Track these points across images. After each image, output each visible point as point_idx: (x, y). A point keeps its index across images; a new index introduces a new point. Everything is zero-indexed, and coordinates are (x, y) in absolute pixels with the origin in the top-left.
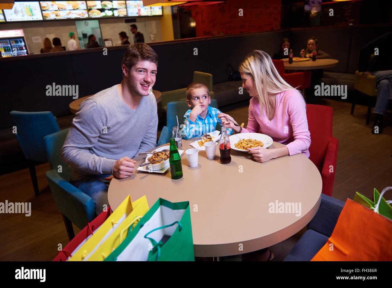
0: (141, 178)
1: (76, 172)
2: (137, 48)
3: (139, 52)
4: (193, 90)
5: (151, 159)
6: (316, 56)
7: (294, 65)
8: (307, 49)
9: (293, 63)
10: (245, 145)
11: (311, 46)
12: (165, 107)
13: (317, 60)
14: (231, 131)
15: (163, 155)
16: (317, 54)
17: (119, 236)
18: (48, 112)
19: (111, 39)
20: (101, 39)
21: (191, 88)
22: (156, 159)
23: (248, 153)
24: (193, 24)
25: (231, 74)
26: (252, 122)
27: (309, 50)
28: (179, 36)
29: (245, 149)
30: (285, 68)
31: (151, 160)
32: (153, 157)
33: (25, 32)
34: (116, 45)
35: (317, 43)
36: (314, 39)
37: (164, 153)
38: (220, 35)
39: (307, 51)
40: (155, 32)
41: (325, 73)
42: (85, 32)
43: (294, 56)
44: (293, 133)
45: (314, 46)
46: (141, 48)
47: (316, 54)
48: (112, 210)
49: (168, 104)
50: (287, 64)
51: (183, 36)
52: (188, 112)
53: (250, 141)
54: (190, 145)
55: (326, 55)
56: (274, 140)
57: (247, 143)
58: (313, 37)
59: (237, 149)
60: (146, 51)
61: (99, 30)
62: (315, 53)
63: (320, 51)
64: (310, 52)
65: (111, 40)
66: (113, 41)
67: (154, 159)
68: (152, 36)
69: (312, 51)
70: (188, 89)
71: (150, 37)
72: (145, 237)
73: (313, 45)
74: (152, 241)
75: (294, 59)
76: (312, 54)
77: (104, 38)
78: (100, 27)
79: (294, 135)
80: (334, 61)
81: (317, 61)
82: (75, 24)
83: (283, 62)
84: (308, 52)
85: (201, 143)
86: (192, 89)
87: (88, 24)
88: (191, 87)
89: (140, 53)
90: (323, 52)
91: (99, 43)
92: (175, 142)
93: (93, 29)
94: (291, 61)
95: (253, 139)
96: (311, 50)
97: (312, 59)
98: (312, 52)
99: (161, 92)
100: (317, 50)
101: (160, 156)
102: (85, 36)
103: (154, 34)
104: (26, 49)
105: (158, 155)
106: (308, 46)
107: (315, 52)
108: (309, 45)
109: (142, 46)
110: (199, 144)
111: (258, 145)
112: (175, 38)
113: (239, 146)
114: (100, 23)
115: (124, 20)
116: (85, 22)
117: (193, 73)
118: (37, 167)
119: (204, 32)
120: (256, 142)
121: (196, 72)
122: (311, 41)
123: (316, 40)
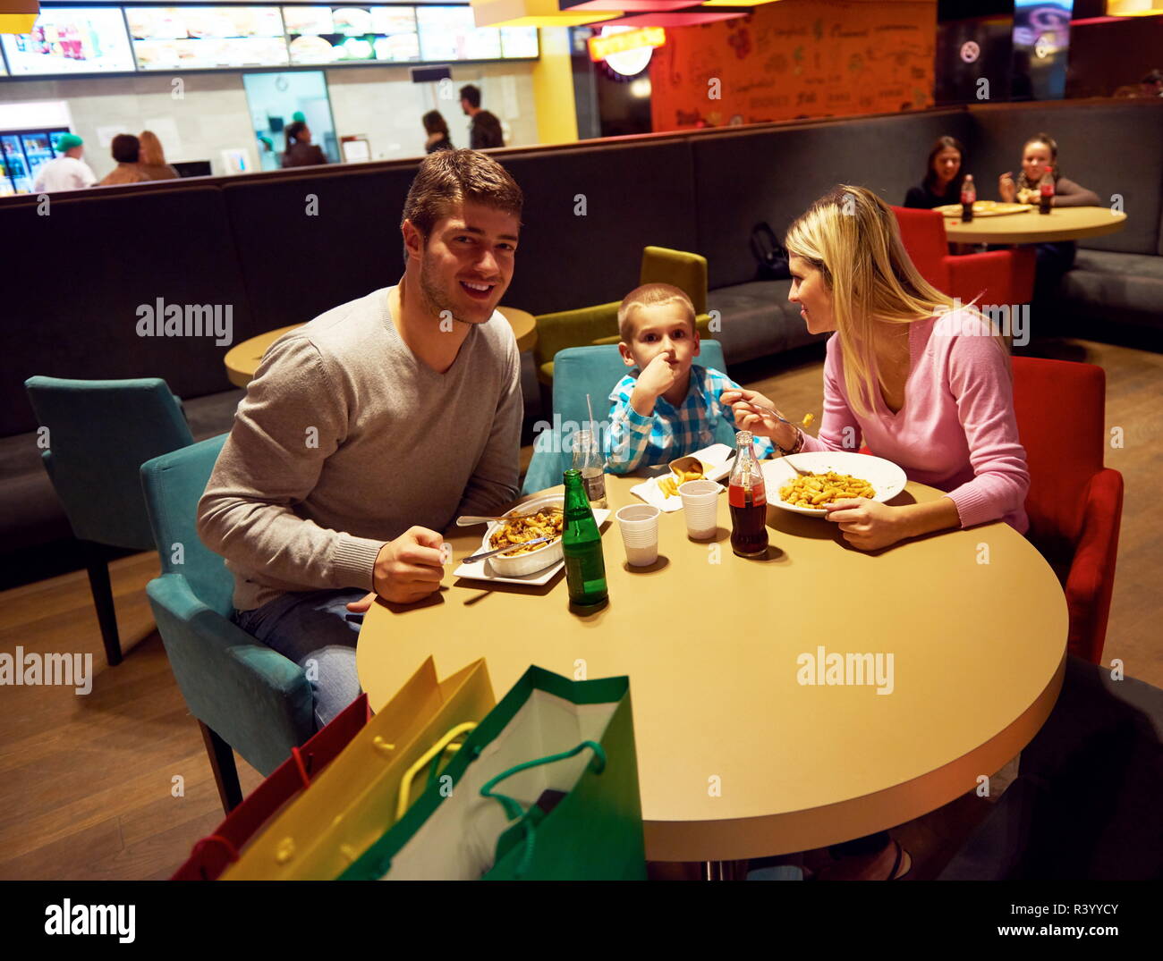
0: (469, 603)
1: (248, 581)
2: (452, 164)
3: (456, 174)
4: (640, 307)
5: (501, 539)
6: (1050, 197)
7: (977, 226)
8: (1023, 174)
9: (976, 221)
10: (814, 491)
11: (1035, 162)
12: (549, 367)
13: (1054, 211)
14: (768, 448)
15: (541, 525)
16: (1055, 189)
18: (154, 383)
19: (364, 135)
20: (331, 138)
22: (519, 539)
23: (824, 518)
24: (641, 89)
25: (770, 256)
26: (835, 416)
27: (1028, 179)
28: (595, 128)
29: (812, 506)
30: (950, 239)
31: (500, 541)
32: (509, 531)
33: (74, 112)
34: (382, 155)
35: (1054, 153)
36: (1044, 141)
37: (545, 518)
38: (733, 126)
39: (1022, 182)
41: (1081, 255)
42: (276, 114)
43: (979, 198)
44: (969, 453)
45: (1046, 163)
46: (465, 164)
47: (1052, 191)
48: (371, 709)
49: (558, 354)
50: (954, 223)
51: (608, 128)
52: (624, 384)
53: (831, 479)
54: (632, 494)
55: (1084, 193)
56: (910, 478)
57: (819, 486)
58: (1042, 135)
59: (787, 506)
60: (480, 174)
61: (325, 102)
62: (1048, 188)
63: (1065, 183)
64: (1032, 184)
65: (366, 140)
66: (370, 141)
67: (512, 538)
69: (1037, 181)
70: (624, 305)
72: (485, 793)
73: (1041, 159)
74: (507, 804)
75: (979, 207)
76: (1037, 193)
77: (341, 134)
78: (328, 97)
79: (973, 461)
81: (1056, 215)
82: (242, 86)
83: (941, 217)
84: (1026, 184)
85: (669, 486)
86: (636, 306)
87: (287, 86)
88: (634, 298)
89: (459, 178)
90: (1073, 186)
91: (324, 150)
92: (581, 482)
93: (308, 102)
94: (968, 216)
95: (842, 472)
96: (1035, 177)
97: (1037, 207)
98: (1039, 186)
99: (534, 314)
100: (1056, 179)
101: (531, 529)
102: (276, 124)
105: (524, 525)
106: (1026, 163)
107: (1047, 182)
108: (1030, 159)
109: (468, 158)
110: (661, 489)
111: (859, 494)
112: (581, 135)
113: (793, 497)
114: (327, 83)
115: (410, 75)
116: (279, 80)
117: (642, 251)
118: (113, 567)
119: (679, 113)
120: (850, 483)
121: (652, 249)
122: (1035, 147)
123: (1054, 144)
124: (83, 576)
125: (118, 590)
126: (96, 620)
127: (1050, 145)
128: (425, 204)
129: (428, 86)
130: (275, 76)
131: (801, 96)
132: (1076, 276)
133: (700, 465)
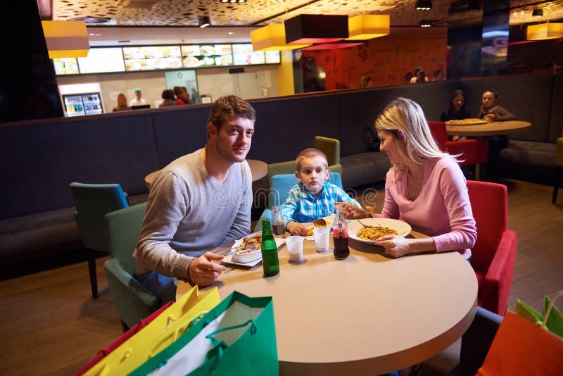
2: (229, 101)
10: (371, 234)
11: (487, 100)
17: (172, 335)
18: (116, 185)
19: (210, 94)
21: (301, 157)
24: (322, 75)
25: (371, 142)
28: (302, 89)
29: (370, 239)
30: (448, 134)
33: (102, 87)
35: (496, 96)
40: (269, 85)
41: (512, 142)
44: (449, 221)
45: (492, 100)
46: (234, 101)
51: (307, 89)
53: (379, 229)
57: (373, 232)
58: (491, 89)
59: (359, 239)
61: (195, 83)
65: (210, 96)
66: (212, 97)
68: (265, 91)
71: (263, 93)
72: (207, 337)
73: (489, 99)
78: (197, 80)
80: (526, 124)
82: (165, 76)
87: (182, 76)
93: (188, 82)
95: (384, 226)
103: (268, 89)
104: (102, 108)
106: (483, 100)
108: (485, 99)
112: (296, 92)
113: (362, 236)
114: (196, 74)
115: (228, 71)
116: (179, 74)
117: (314, 138)
118: (97, 261)
119: (337, 85)
120: (387, 231)
121: (318, 137)
122: (488, 93)
123: (497, 93)
124: (86, 264)
125: (98, 270)
126: (89, 281)
127: (495, 93)
128: (218, 117)
129: (235, 75)
130: (177, 72)
131: (389, 77)
132: (508, 150)
133: (325, 222)
